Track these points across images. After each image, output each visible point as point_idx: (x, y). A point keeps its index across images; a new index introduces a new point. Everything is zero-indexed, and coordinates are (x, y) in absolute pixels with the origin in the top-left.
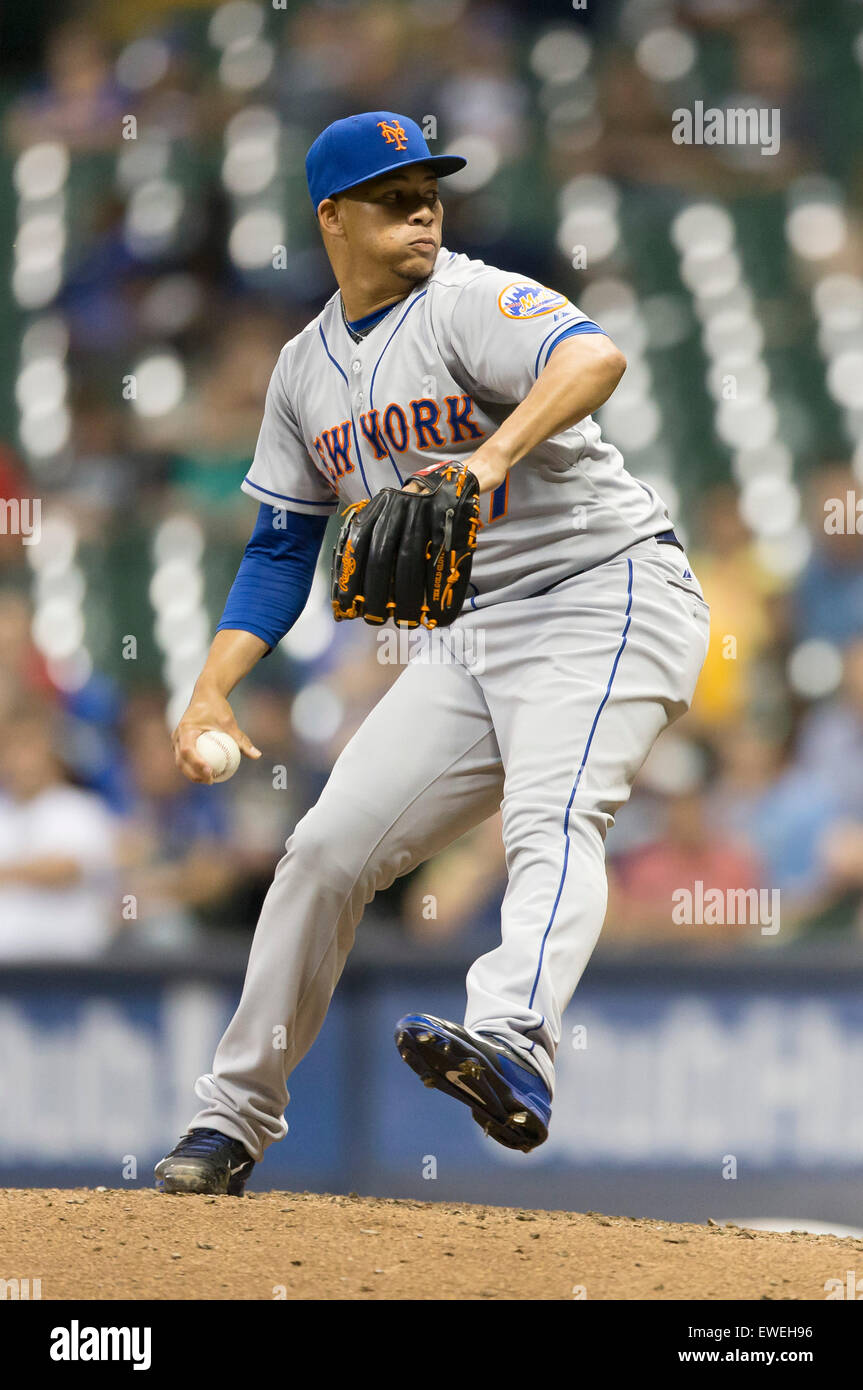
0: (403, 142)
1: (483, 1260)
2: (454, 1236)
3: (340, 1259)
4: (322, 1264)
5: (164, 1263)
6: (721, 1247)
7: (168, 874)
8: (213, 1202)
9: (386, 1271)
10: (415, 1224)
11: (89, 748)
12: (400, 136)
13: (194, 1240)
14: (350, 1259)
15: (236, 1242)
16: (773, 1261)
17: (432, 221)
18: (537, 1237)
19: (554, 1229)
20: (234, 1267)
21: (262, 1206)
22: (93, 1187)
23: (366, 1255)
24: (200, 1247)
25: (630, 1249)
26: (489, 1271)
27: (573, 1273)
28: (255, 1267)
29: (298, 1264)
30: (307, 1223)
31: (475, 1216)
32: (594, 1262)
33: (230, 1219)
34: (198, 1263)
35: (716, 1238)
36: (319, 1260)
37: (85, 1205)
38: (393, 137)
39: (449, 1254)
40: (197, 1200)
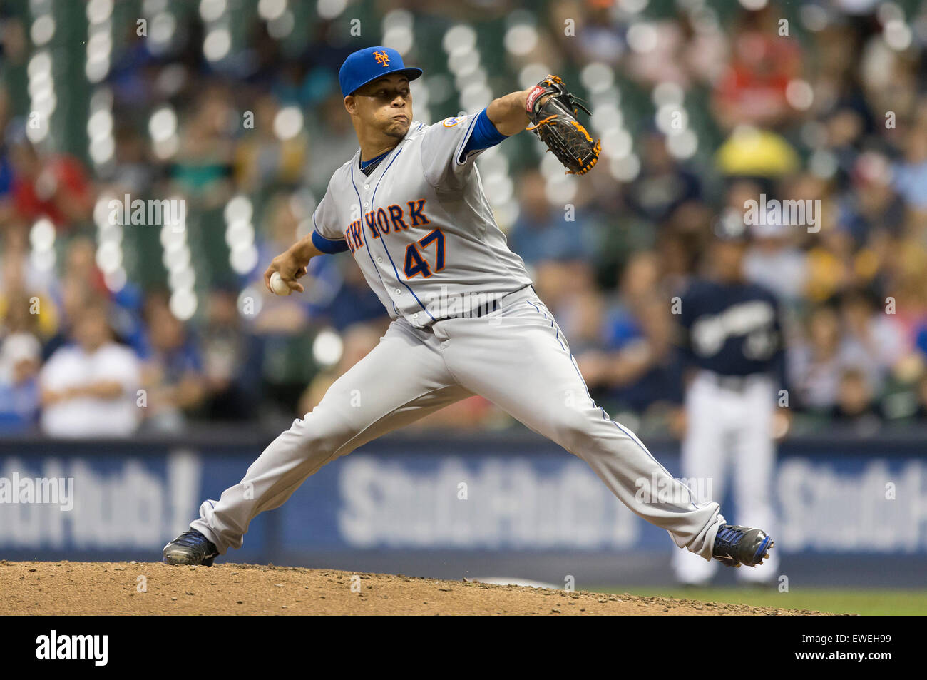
0: (387, 62)
1: (341, 600)
2: (326, 587)
3: (263, 600)
4: (254, 603)
5: (168, 603)
6: (470, 593)
7: (170, 390)
8: (194, 569)
9: (288, 607)
10: (304, 581)
11: (125, 322)
12: (385, 59)
13: (184, 590)
14: (269, 600)
15: (206, 591)
16: (499, 601)
17: (404, 105)
18: (371, 588)
19: (380, 584)
20: (206, 605)
21: (222, 571)
22: (129, 561)
23: (277, 598)
24: (187, 594)
25: (421, 594)
26: (344, 606)
27: (390, 608)
28: (217, 605)
29: (240, 603)
30: (246, 581)
31: (337, 576)
32: (401, 602)
33: (204, 578)
34: (186, 602)
35: (467, 588)
36: (252, 601)
37: (125, 571)
38: (381, 59)
39: (323, 597)
40: (185, 568)
